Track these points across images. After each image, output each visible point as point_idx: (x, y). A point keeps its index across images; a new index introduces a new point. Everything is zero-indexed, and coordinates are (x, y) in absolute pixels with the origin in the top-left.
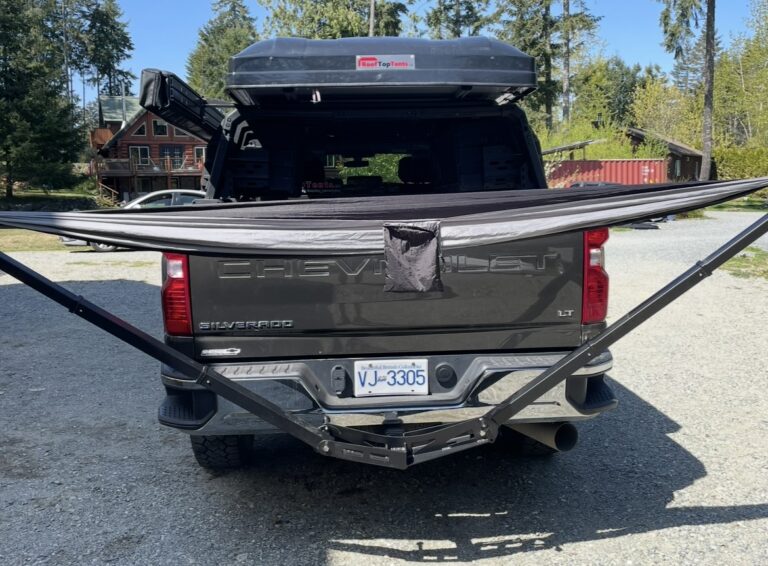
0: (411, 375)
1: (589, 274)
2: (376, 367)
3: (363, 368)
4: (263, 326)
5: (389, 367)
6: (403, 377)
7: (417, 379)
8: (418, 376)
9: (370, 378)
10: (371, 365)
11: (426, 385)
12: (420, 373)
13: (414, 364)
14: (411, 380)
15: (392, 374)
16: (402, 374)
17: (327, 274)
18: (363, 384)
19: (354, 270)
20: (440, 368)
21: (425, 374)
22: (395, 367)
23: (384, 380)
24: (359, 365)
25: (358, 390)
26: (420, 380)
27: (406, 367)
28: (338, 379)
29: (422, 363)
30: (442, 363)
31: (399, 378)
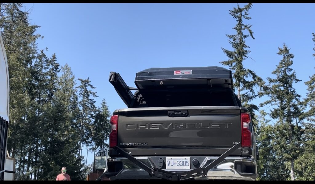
0: (184, 162)
1: (243, 132)
2: (173, 159)
3: (169, 159)
4: (138, 144)
5: (178, 160)
6: (182, 163)
7: (186, 164)
8: (187, 163)
9: (171, 163)
10: (171, 159)
11: (189, 166)
12: (187, 162)
13: (185, 159)
14: (184, 165)
15: (178, 162)
16: (181, 162)
17: (158, 128)
18: (169, 165)
19: (167, 127)
20: (194, 160)
21: (189, 162)
22: (179, 160)
23: (176, 164)
24: (168, 159)
25: (167, 167)
26: (187, 164)
27: (183, 160)
28: (161, 162)
29: (188, 158)
30: (195, 158)
31: (180, 163)
